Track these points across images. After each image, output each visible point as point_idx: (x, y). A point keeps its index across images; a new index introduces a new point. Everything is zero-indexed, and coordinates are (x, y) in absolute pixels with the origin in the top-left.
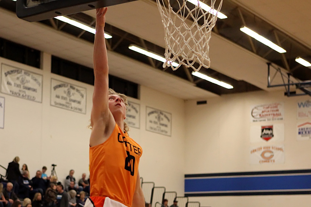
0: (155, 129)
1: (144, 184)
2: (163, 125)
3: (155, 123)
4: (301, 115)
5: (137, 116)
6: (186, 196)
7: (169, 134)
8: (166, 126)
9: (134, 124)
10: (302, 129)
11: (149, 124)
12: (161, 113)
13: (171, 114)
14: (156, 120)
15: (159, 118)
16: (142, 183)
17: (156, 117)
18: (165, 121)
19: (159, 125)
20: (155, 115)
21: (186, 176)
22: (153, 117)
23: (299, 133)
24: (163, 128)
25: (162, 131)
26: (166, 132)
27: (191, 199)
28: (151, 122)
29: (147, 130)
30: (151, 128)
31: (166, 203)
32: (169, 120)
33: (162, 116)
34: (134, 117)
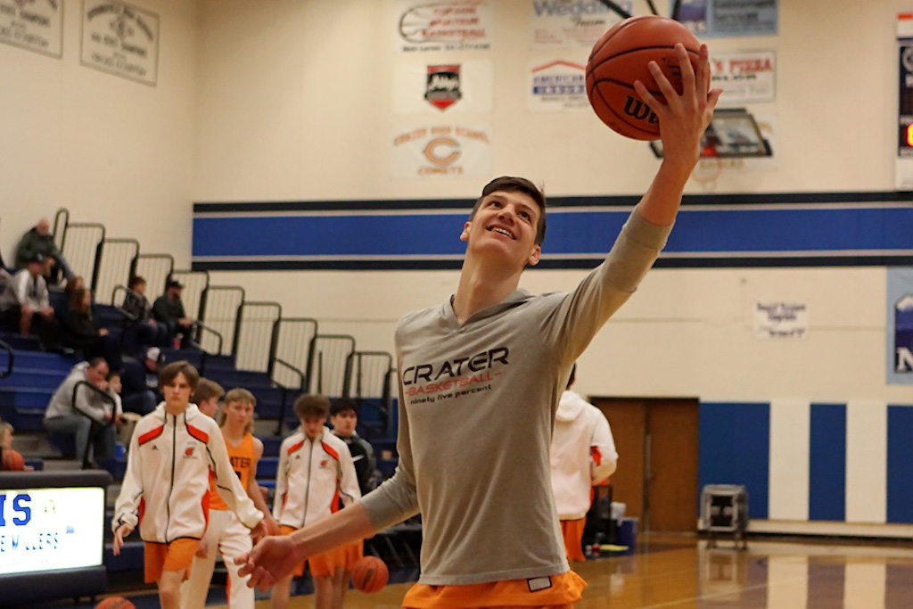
0: (108, 61)
1: (70, 231)
2: (132, 49)
3: (109, 41)
4: (540, 36)
5: (54, 17)
6: (197, 267)
7: (149, 77)
8: (142, 52)
9: (44, 44)
10: (544, 79)
11: (91, 47)
12: (128, 13)
13: (156, 16)
14: (113, 34)
15: (121, 28)
16: (67, 225)
17: (112, 25)
18: (138, 39)
19: (119, 49)
20: (109, 17)
21: (198, 207)
22: (103, 24)
23: (536, 90)
24: (132, 59)
25: (130, 68)
26: (142, 72)
27: (217, 277)
28: (96, 38)
29: (82, 63)
30: (97, 58)
31: (140, 287)
32: (149, 34)
33: (130, 23)
34: (45, 22)
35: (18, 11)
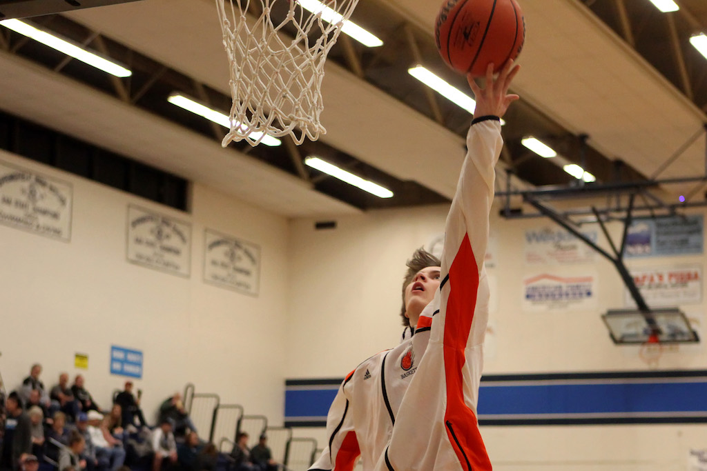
0: (223, 280)
1: (196, 401)
2: (241, 271)
3: (224, 265)
4: (531, 258)
5: (184, 249)
6: (288, 425)
7: (253, 290)
8: (247, 273)
9: (177, 267)
10: (534, 289)
11: (211, 269)
12: (238, 245)
13: (257, 247)
14: (226, 260)
15: (233, 256)
16: (193, 396)
17: (226, 254)
18: (245, 263)
19: (231, 271)
20: (224, 248)
21: (289, 383)
22: (220, 253)
23: (528, 297)
24: (241, 278)
25: (239, 284)
26: (247, 287)
27: (298, 432)
28: (214, 263)
29: (205, 281)
30: (215, 277)
31: (243, 440)
32: (253, 260)
33: (239, 253)
34: (177, 252)
35: (158, 245)
